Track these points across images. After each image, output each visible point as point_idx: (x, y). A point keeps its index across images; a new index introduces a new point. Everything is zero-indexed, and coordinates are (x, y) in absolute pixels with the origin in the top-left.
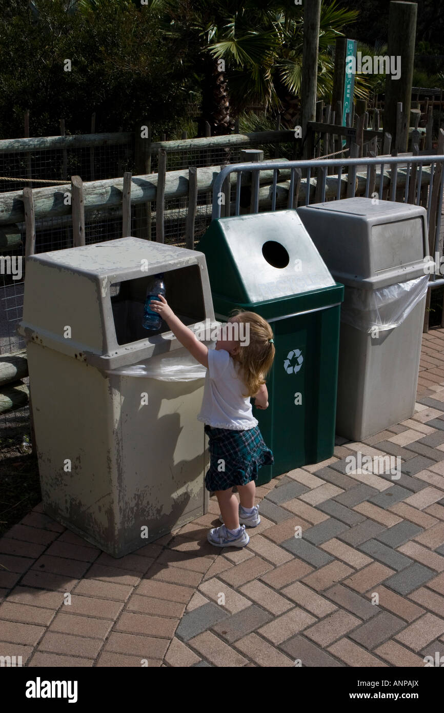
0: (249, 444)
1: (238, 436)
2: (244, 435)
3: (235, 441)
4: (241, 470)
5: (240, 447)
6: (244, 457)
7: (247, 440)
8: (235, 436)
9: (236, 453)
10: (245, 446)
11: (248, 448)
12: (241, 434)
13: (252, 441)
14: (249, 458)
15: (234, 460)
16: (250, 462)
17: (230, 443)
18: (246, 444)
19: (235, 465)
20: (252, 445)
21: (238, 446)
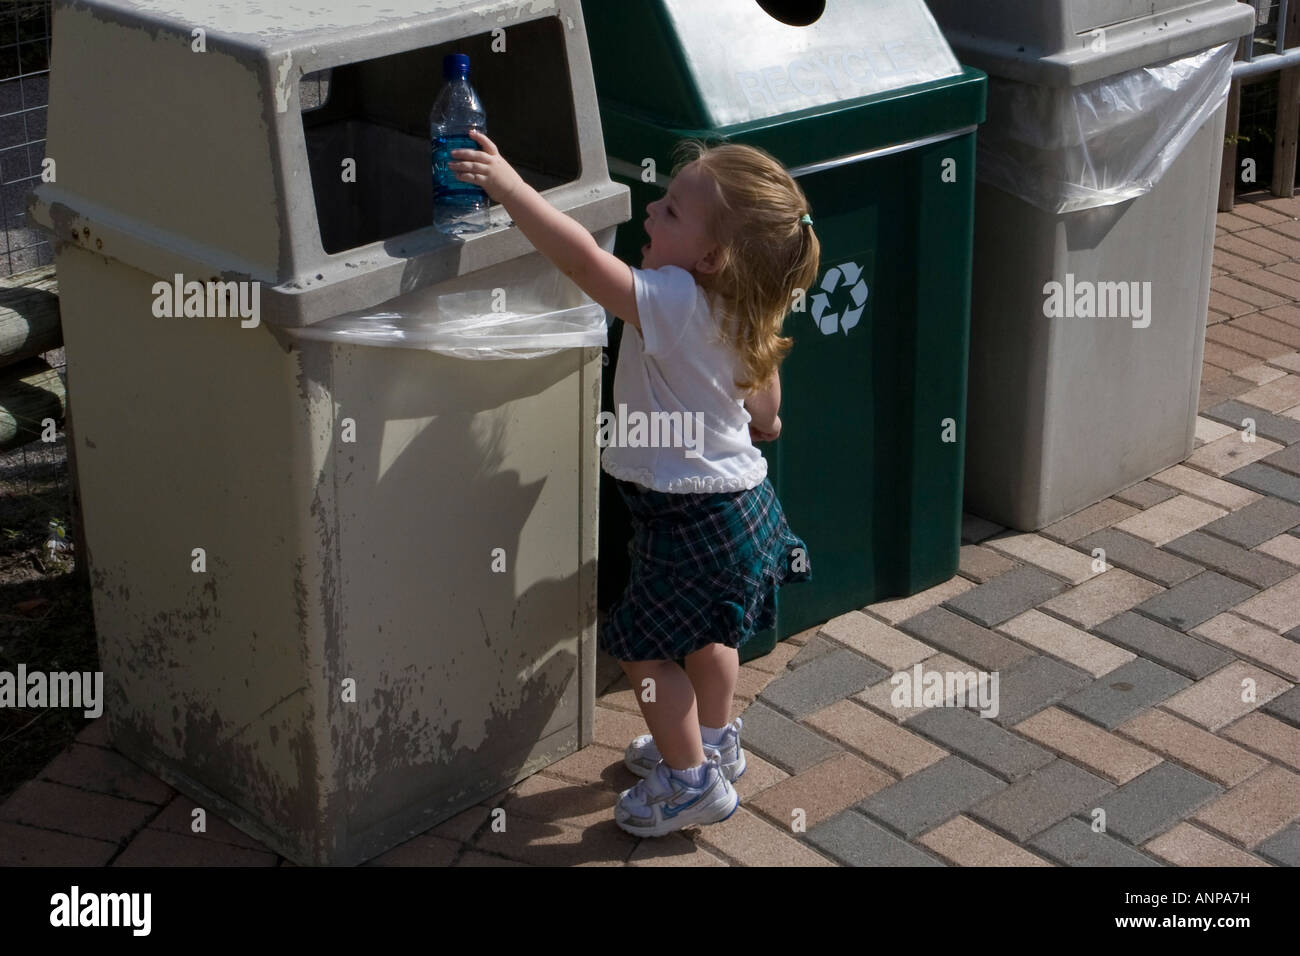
0: (757, 530)
1: (732, 507)
2: (745, 504)
3: (722, 522)
4: (734, 604)
5: (737, 539)
6: (746, 565)
7: (753, 517)
8: (722, 508)
9: (723, 555)
10: (749, 536)
11: (757, 541)
12: (739, 500)
13: (764, 520)
14: (757, 570)
15: (716, 574)
16: (758, 580)
17: (709, 528)
18: (752, 528)
19: (719, 590)
20: (764, 532)
21: (729, 535)
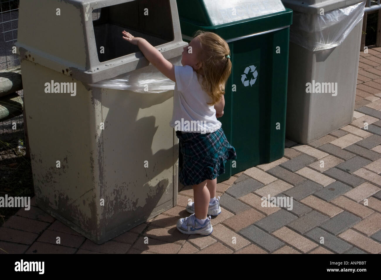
0: (215, 145)
1: (206, 138)
2: (210, 137)
3: (203, 143)
4: (210, 167)
5: (208, 148)
6: (212, 155)
7: (213, 141)
8: (202, 139)
9: (205, 153)
10: (212, 146)
11: (215, 148)
12: (208, 136)
13: (218, 141)
14: (216, 156)
15: (203, 159)
16: (217, 159)
17: (199, 145)
18: (213, 144)
19: (205, 163)
20: (218, 145)
21: (206, 147)
